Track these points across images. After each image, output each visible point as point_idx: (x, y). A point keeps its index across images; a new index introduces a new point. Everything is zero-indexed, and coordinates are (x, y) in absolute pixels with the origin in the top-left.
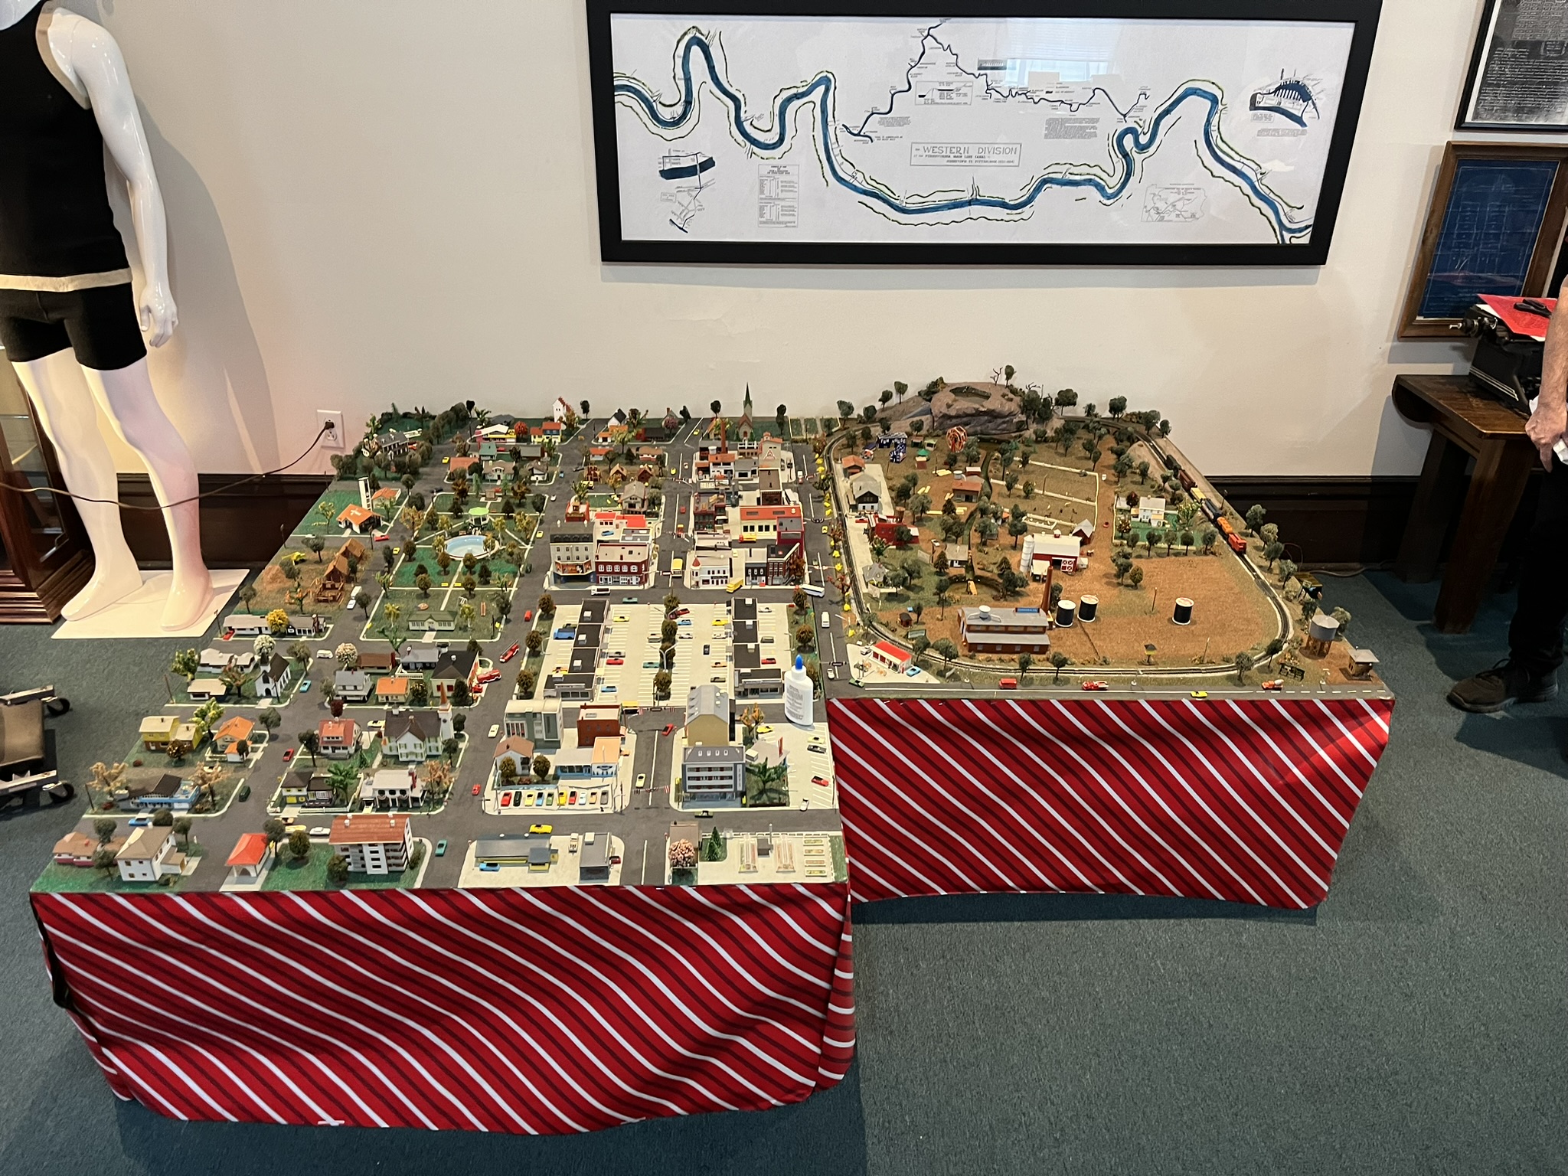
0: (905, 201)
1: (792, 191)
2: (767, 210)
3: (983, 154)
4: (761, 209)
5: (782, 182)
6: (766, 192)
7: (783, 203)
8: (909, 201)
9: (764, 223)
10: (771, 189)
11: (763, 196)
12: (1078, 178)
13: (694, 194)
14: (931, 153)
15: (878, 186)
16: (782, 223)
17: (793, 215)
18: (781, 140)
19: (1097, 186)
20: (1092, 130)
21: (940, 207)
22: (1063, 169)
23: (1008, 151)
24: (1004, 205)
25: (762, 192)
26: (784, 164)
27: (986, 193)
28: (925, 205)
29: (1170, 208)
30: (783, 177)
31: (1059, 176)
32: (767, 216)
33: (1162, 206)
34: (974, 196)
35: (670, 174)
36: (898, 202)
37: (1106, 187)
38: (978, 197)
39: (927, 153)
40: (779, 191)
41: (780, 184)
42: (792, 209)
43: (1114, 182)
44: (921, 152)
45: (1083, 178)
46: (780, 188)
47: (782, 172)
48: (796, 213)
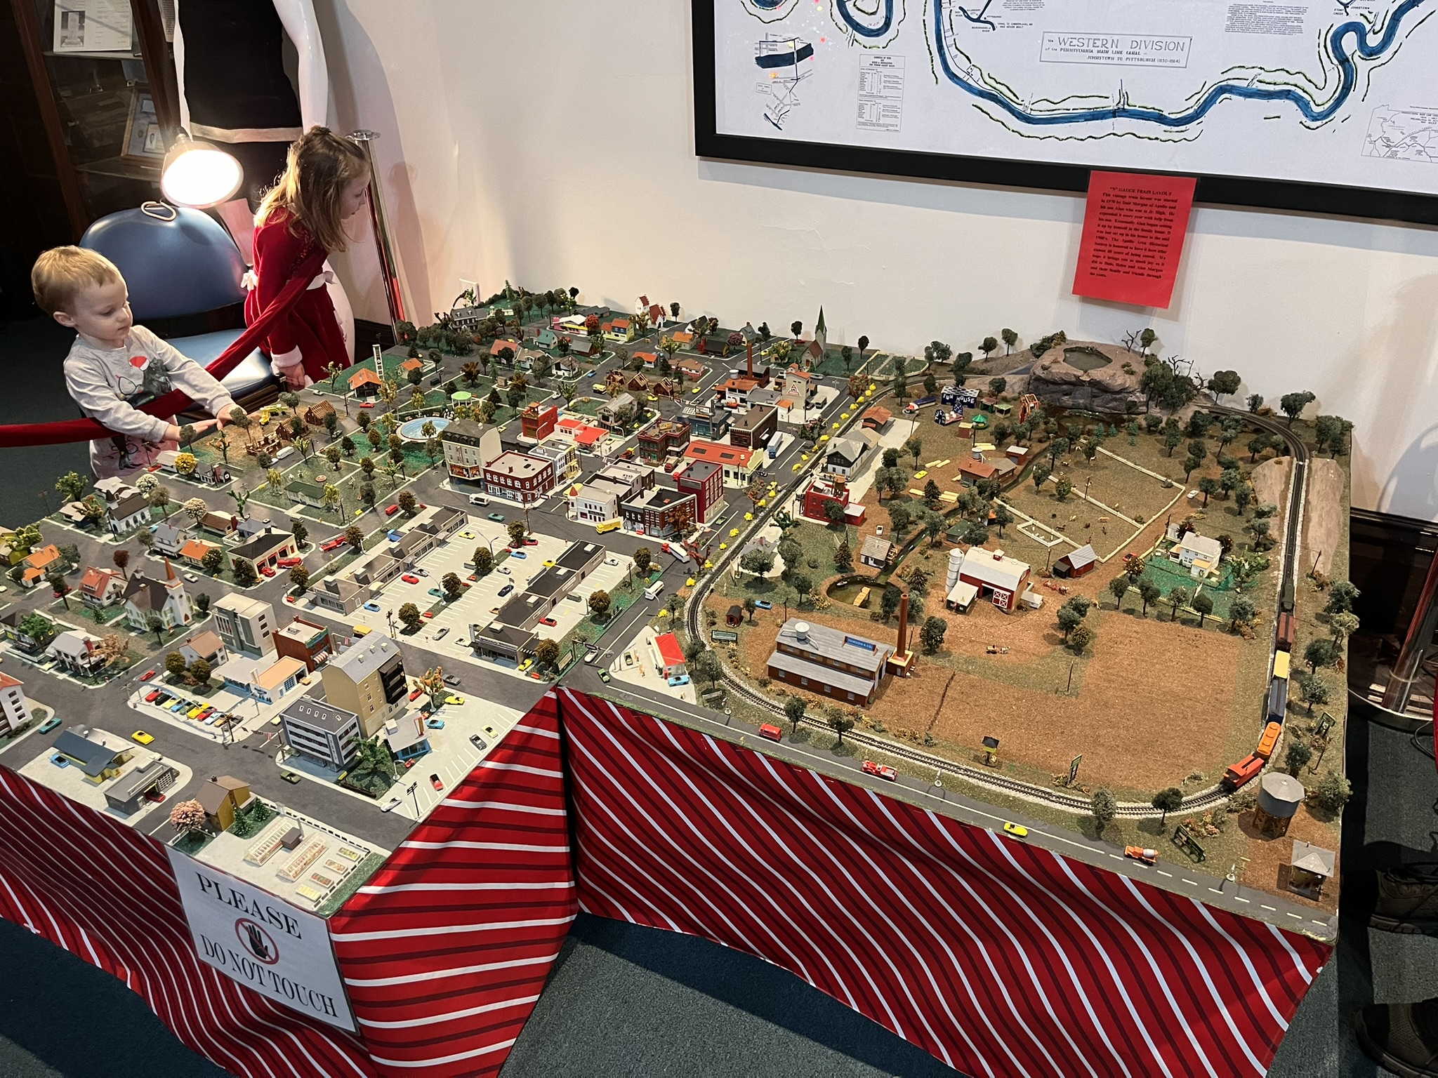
0: (1031, 106)
1: (896, 88)
2: (867, 109)
3: (1137, 50)
4: (861, 107)
5: (885, 76)
6: (867, 88)
7: (884, 102)
8: (1034, 107)
9: (863, 124)
10: (874, 83)
11: (864, 93)
12: (1271, 88)
13: (790, 86)
14: (1067, 46)
15: (998, 86)
16: (883, 125)
17: (896, 117)
18: (887, 24)
19: (1298, 100)
20: (1296, 23)
21: (1074, 117)
22: (1249, 74)
23: (1172, 46)
24: (1160, 119)
25: (862, 88)
26: (889, 54)
27: (1137, 101)
28: (1056, 114)
29: (1408, 140)
30: (886, 71)
31: (1244, 84)
32: (867, 116)
33: (1396, 138)
34: (1120, 106)
35: (767, 62)
36: (1020, 108)
37: (1312, 103)
38: (1126, 107)
39: (1063, 46)
40: (881, 87)
41: (883, 79)
42: (894, 109)
43: (1322, 98)
44: (1056, 45)
45: (1278, 88)
46: (883, 84)
47: (885, 65)
48: (898, 115)
